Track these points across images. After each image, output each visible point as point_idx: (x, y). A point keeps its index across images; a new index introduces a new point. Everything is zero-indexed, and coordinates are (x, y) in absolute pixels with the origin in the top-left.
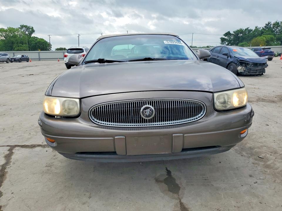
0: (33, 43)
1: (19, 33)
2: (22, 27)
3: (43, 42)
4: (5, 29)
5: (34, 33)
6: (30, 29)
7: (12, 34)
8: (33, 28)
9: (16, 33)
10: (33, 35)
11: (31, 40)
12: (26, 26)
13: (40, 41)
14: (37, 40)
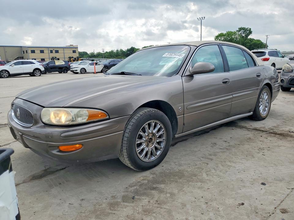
0: (247, 45)
1: (236, 36)
2: (240, 29)
3: (259, 44)
4: (224, 34)
5: (251, 35)
6: (248, 30)
7: (229, 37)
8: (250, 29)
9: (233, 37)
10: (249, 37)
11: (246, 42)
12: (243, 29)
13: (255, 43)
14: (253, 42)
